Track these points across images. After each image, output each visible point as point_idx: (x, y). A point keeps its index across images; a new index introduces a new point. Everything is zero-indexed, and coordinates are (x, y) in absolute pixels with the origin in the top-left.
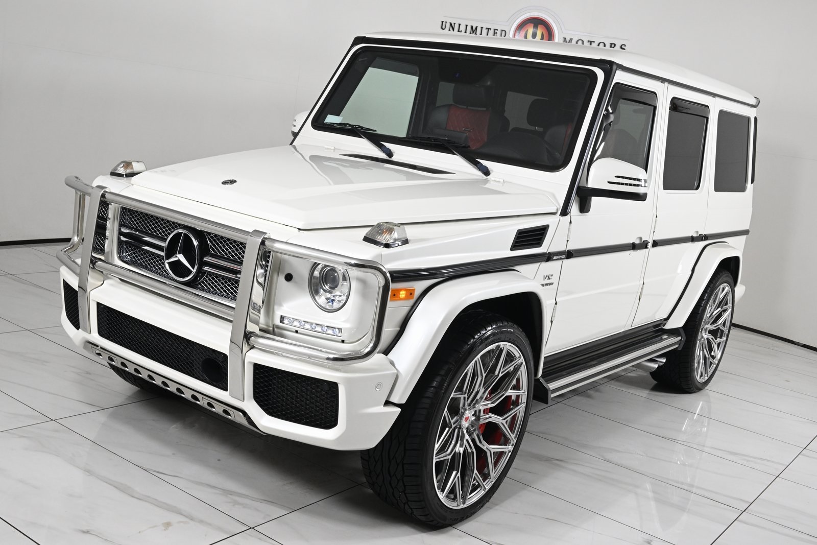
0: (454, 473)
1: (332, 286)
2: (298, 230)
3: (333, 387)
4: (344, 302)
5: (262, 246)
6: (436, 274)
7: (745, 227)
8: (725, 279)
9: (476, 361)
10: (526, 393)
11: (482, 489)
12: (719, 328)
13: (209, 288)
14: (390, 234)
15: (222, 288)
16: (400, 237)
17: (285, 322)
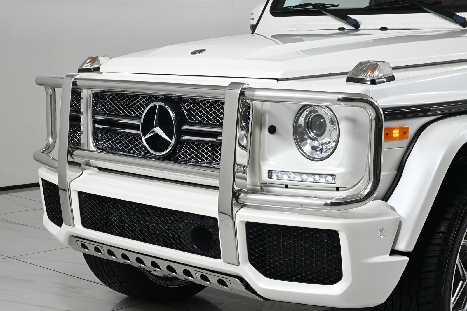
1: (319, 132)
2: (276, 81)
3: (333, 236)
4: (331, 150)
5: (241, 98)
6: (429, 110)
13: (190, 159)
14: (375, 70)
15: (203, 156)
16: (385, 73)
17: (273, 177)
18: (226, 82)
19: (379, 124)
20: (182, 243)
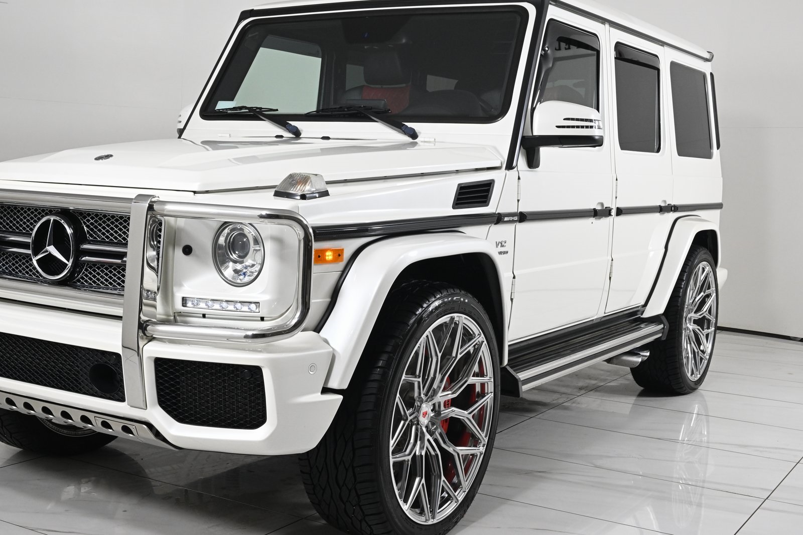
0: (417, 480)
1: (241, 254)
2: (193, 193)
3: (255, 372)
4: (256, 274)
5: (150, 213)
6: (367, 230)
7: (718, 200)
8: (704, 256)
9: (427, 336)
10: (492, 380)
11: (454, 501)
12: (704, 317)
13: (90, 284)
14: (305, 184)
15: (106, 280)
16: (317, 188)
17: (188, 305)
18: (132, 194)
19: (308, 245)
20: (80, 384)
